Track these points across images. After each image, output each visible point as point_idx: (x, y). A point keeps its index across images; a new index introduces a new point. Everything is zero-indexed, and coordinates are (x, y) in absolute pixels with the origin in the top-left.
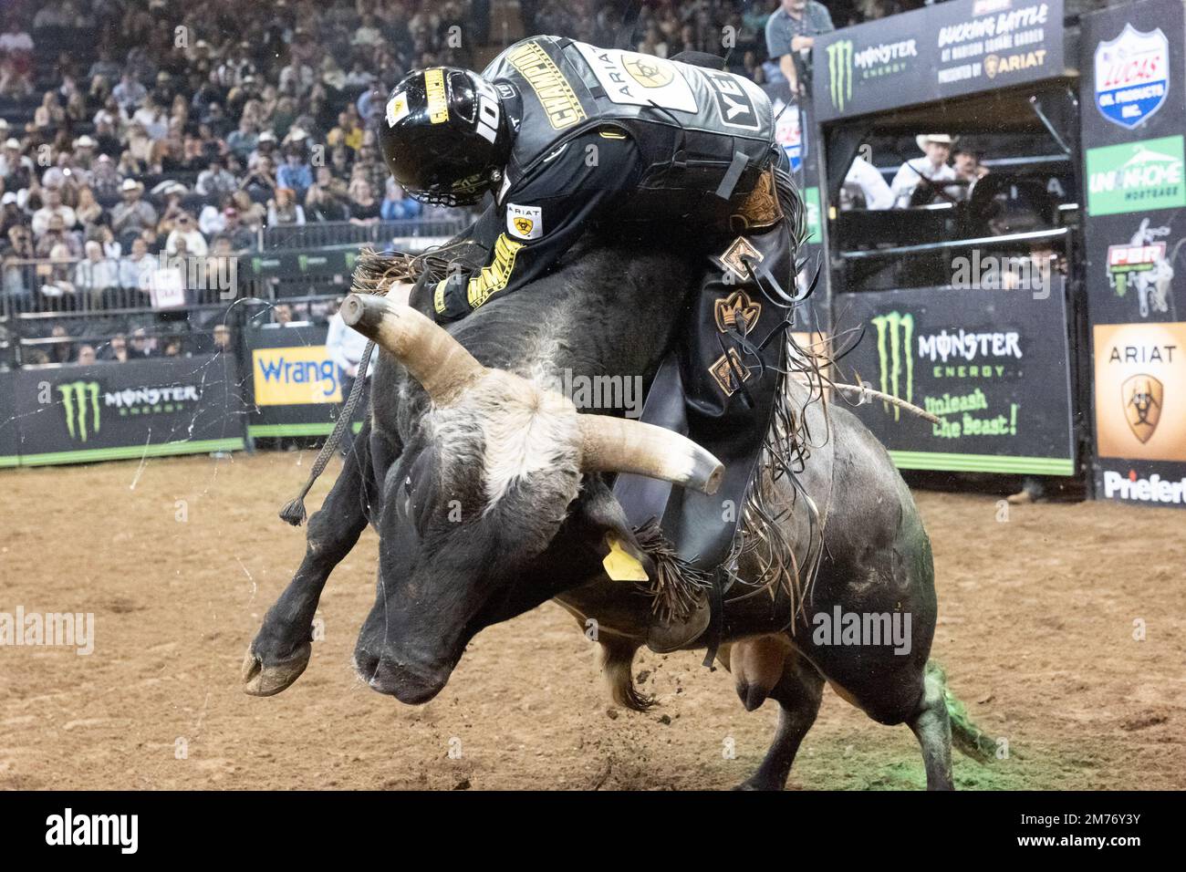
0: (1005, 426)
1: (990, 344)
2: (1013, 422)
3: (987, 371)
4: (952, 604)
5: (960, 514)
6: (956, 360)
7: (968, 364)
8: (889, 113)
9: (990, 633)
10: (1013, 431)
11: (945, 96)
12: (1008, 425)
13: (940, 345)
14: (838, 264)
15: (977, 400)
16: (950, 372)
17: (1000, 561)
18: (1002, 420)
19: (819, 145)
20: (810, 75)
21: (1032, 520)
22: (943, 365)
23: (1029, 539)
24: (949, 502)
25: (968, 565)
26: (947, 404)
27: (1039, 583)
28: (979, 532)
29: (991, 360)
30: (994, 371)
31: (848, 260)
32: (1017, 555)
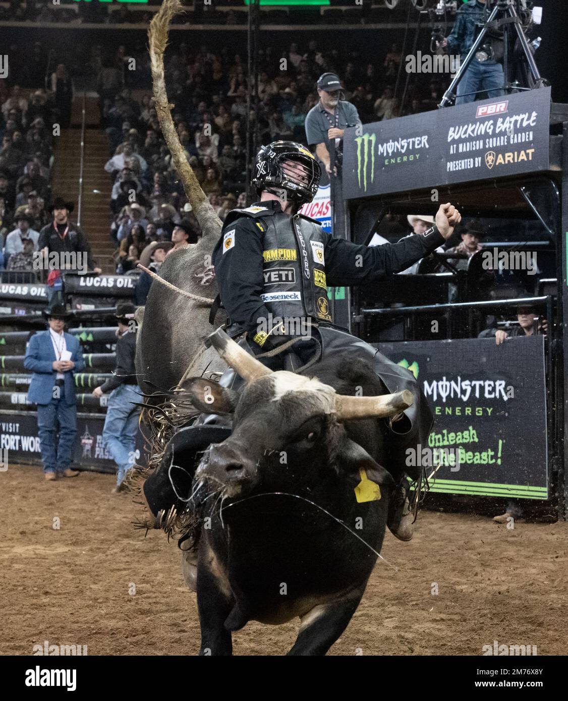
0: (492, 457)
1: (482, 388)
2: (499, 455)
3: (479, 412)
4: (449, 603)
5: (453, 530)
6: (453, 401)
7: (463, 405)
8: (404, 194)
9: (481, 628)
10: (499, 462)
11: (451, 182)
12: (495, 457)
13: (440, 389)
14: (358, 318)
15: (470, 435)
16: (449, 411)
17: (488, 569)
18: (491, 453)
19: (346, 218)
20: (340, 161)
21: (514, 536)
22: (443, 405)
23: (511, 552)
24: (445, 520)
25: (462, 572)
26: (446, 438)
27: (522, 588)
28: (470, 545)
29: (482, 402)
30: (485, 411)
31: (367, 315)
32: (502, 564)
